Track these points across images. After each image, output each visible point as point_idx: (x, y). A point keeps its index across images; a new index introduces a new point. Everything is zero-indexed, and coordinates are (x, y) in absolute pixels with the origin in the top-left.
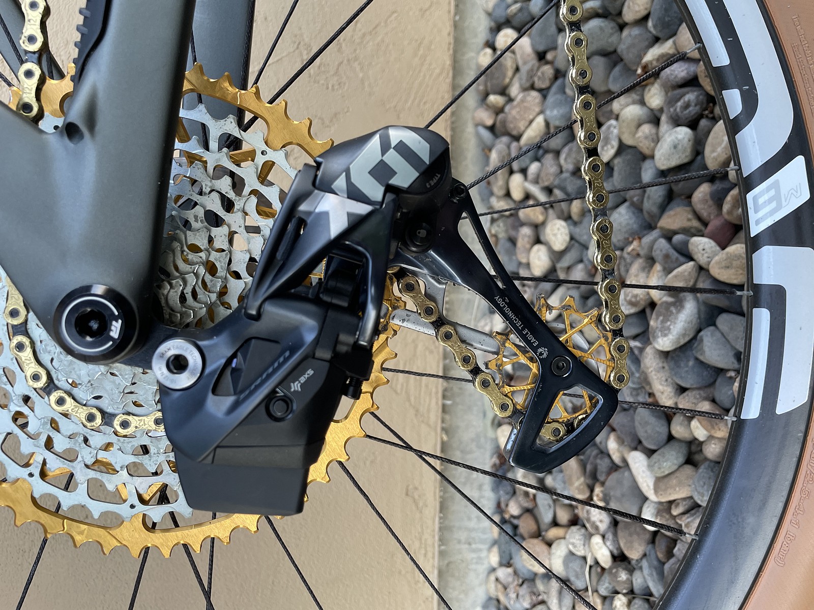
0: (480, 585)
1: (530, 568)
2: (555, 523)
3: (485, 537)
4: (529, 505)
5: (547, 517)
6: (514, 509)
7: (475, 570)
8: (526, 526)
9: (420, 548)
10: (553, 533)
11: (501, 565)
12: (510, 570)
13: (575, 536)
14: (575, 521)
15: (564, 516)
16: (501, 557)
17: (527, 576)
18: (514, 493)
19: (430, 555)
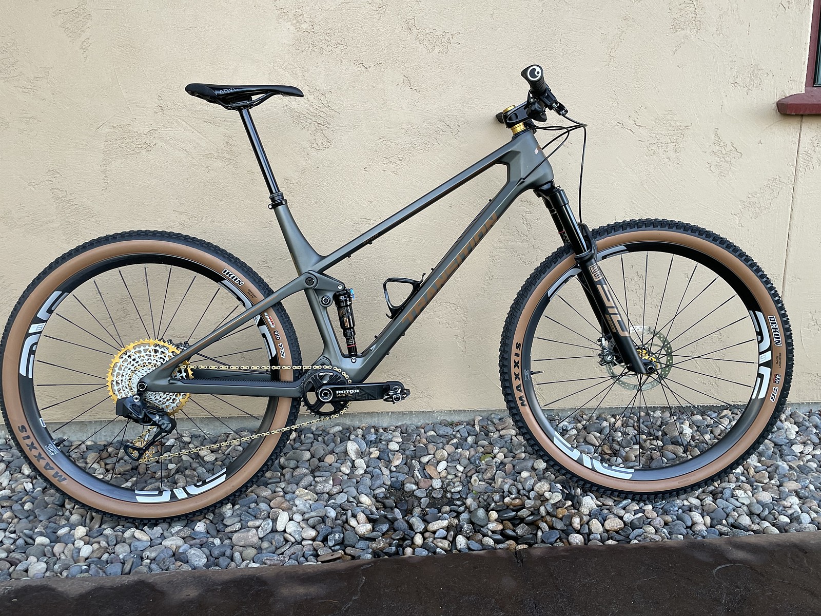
0: (77, 438)
1: (88, 456)
2: (106, 464)
3: (98, 439)
4: (112, 455)
5: (108, 461)
6: (110, 450)
7: (83, 436)
8: (104, 454)
9: (94, 414)
10: (103, 464)
11: (87, 446)
12: (85, 449)
13: (102, 470)
14: (107, 471)
15: (109, 467)
16: (90, 446)
17: (84, 456)
18: (117, 449)
19: (91, 418)
